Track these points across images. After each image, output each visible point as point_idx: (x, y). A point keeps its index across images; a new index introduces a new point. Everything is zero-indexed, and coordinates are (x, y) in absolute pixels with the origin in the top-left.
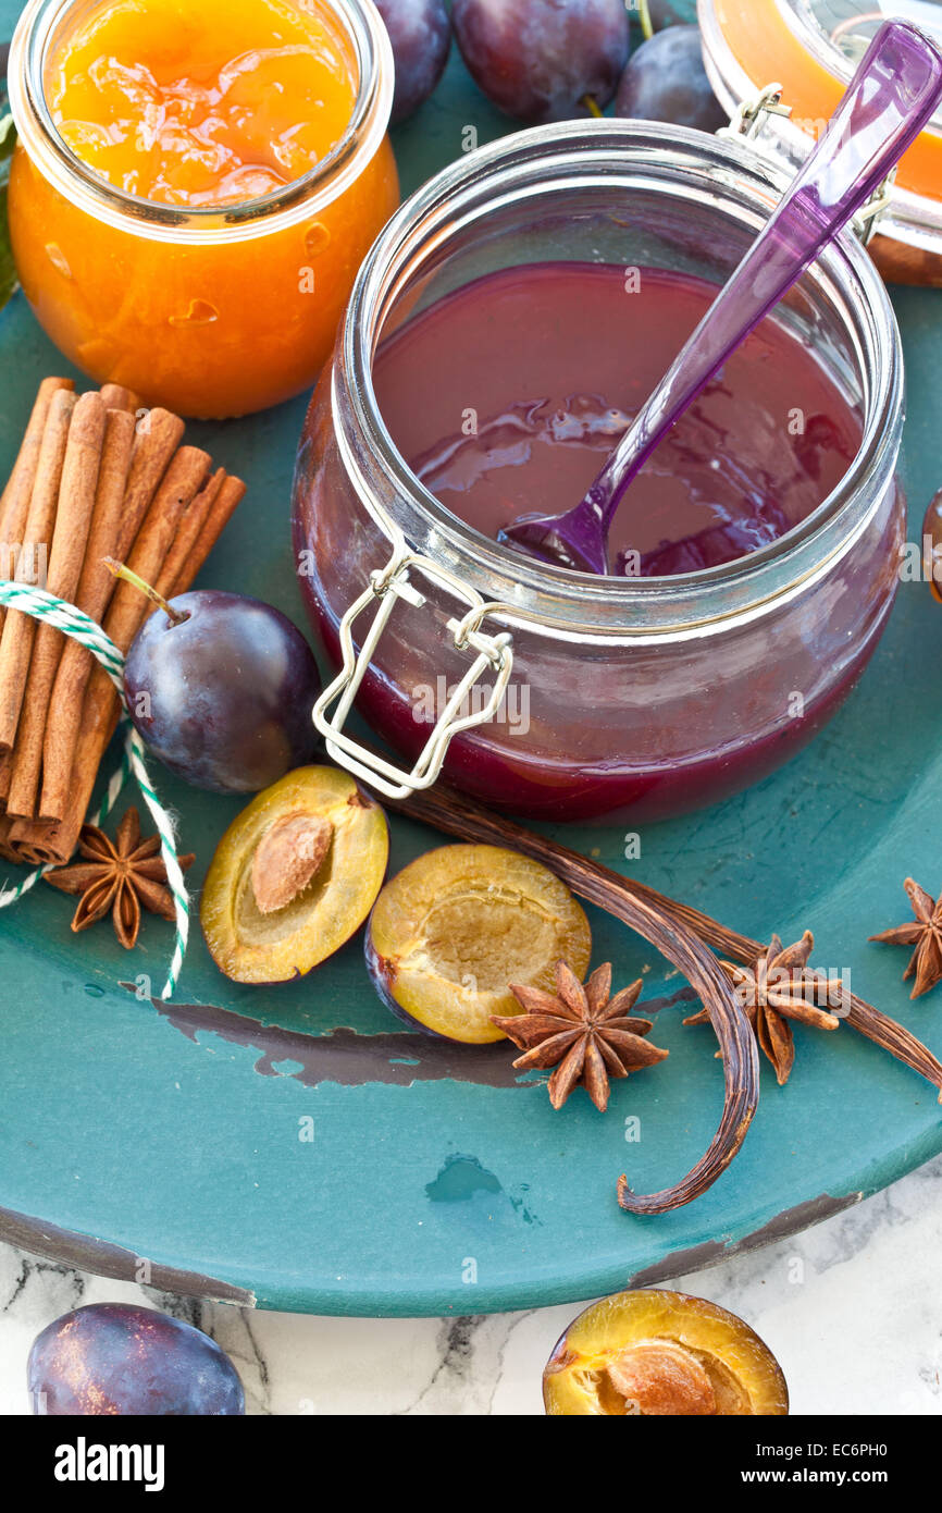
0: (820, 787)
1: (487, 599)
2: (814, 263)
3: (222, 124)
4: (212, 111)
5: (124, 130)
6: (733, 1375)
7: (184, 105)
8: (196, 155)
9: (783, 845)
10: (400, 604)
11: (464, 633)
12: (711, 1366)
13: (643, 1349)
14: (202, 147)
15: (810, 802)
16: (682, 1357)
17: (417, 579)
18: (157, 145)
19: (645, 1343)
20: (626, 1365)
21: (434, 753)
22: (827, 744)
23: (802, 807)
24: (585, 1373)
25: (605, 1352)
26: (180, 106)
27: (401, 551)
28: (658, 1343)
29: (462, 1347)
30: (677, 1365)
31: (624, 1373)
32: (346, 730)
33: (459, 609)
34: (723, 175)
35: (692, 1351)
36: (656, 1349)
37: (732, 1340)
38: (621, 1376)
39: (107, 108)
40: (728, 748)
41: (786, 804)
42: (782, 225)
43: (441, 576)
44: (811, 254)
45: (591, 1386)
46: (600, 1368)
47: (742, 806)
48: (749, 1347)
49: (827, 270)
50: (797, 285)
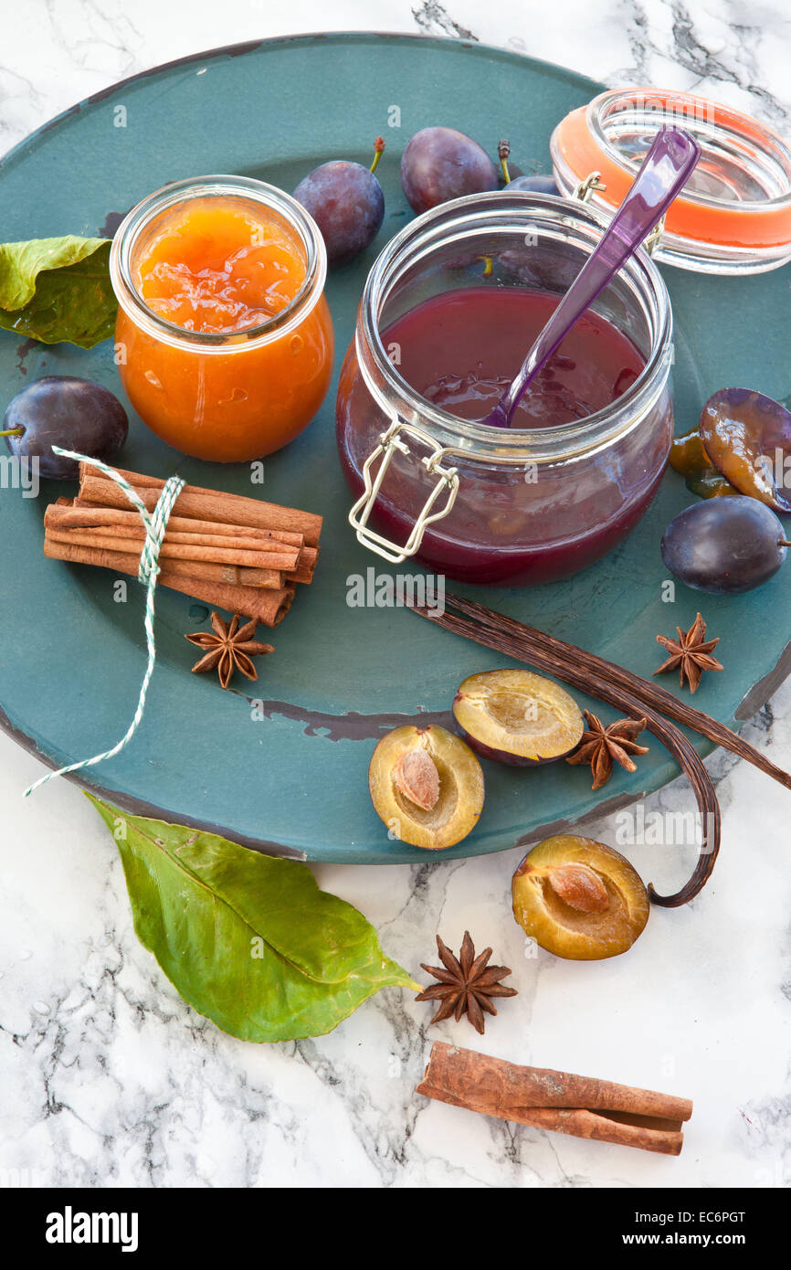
0: (613, 579)
1: (444, 446)
2: (622, 269)
3: (234, 290)
4: (226, 283)
5: (180, 300)
6: (619, 889)
7: (210, 282)
8: (223, 308)
9: (594, 610)
10: (397, 452)
11: (431, 466)
12: (607, 882)
13: (569, 867)
14: (225, 303)
15: (608, 587)
16: (592, 874)
17: (405, 438)
18: (200, 306)
19: (571, 863)
20: (560, 874)
21: (416, 538)
22: (616, 557)
23: (604, 589)
24: (536, 878)
25: (548, 867)
26: (207, 285)
27: (396, 423)
28: (578, 864)
29: (423, 885)
30: (588, 878)
31: (559, 880)
32: (369, 525)
33: (428, 452)
34: (570, 222)
35: (597, 872)
36: (576, 867)
37: (619, 868)
38: (556, 881)
39: (168, 290)
40: (580, 537)
41: (595, 588)
42: (601, 248)
43: (418, 433)
44: (620, 264)
45: (539, 886)
46: (544, 876)
47: (571, 590)
48: (628, 875)
49: (630, 273)
50: (610, 285)
